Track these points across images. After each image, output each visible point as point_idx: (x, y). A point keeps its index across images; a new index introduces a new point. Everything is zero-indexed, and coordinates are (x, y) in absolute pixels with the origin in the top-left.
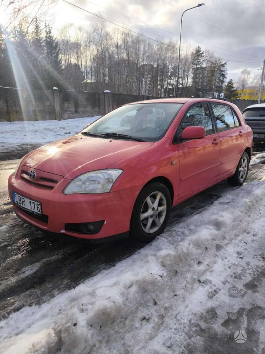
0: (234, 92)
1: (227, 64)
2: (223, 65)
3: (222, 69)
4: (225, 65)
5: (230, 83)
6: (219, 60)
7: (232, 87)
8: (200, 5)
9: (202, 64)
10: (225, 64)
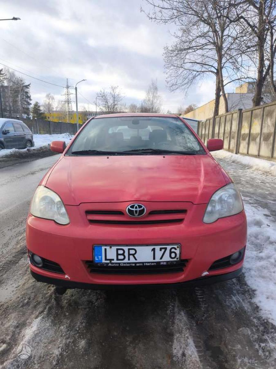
0: (43, 115)
1: (30, 86)
2: (27, 87)
3: (26, 91)
4: (28, 87)
5: (36, 105)
6: (21, 81)
7: (40, 110)
8: (15, 19)
9: (3, 82)
10: (29, 85)
